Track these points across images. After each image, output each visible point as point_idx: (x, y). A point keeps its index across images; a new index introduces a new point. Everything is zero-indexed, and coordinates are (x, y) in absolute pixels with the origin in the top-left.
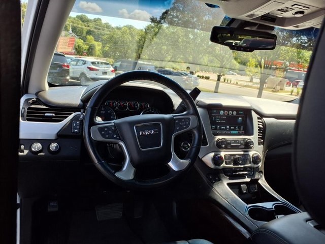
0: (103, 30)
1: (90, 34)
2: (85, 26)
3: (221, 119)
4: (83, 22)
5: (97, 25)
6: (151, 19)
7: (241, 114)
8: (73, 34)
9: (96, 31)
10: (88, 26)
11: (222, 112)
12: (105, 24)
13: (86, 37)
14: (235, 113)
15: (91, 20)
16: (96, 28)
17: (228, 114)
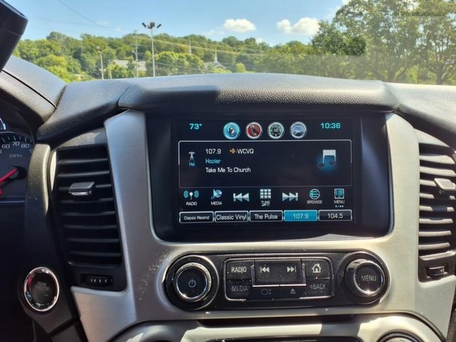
0: (258, 52)
1: (242, 61)
2: (234, 50)
3: (227, 160)
4: (232, 46)
5: (250, 48)
6: (320, 24)
7: (332, 133)
8: (220, 65)
9: (248, 55)
10: (239, 51)
11: (231, 129)
12: (260, 44)
13: (235, 66)
14: (299, 128)
15: (241, 42)
16: (248, 52)
17: (265, 135)
